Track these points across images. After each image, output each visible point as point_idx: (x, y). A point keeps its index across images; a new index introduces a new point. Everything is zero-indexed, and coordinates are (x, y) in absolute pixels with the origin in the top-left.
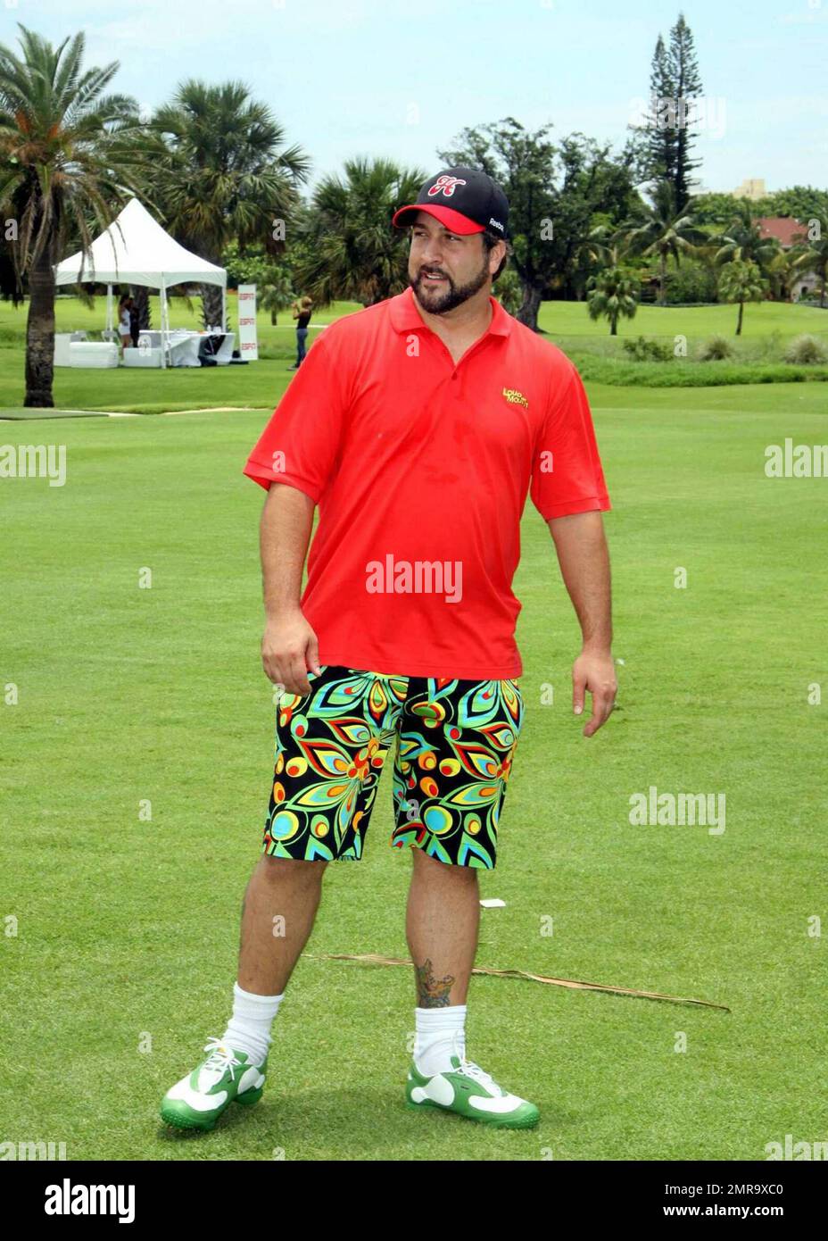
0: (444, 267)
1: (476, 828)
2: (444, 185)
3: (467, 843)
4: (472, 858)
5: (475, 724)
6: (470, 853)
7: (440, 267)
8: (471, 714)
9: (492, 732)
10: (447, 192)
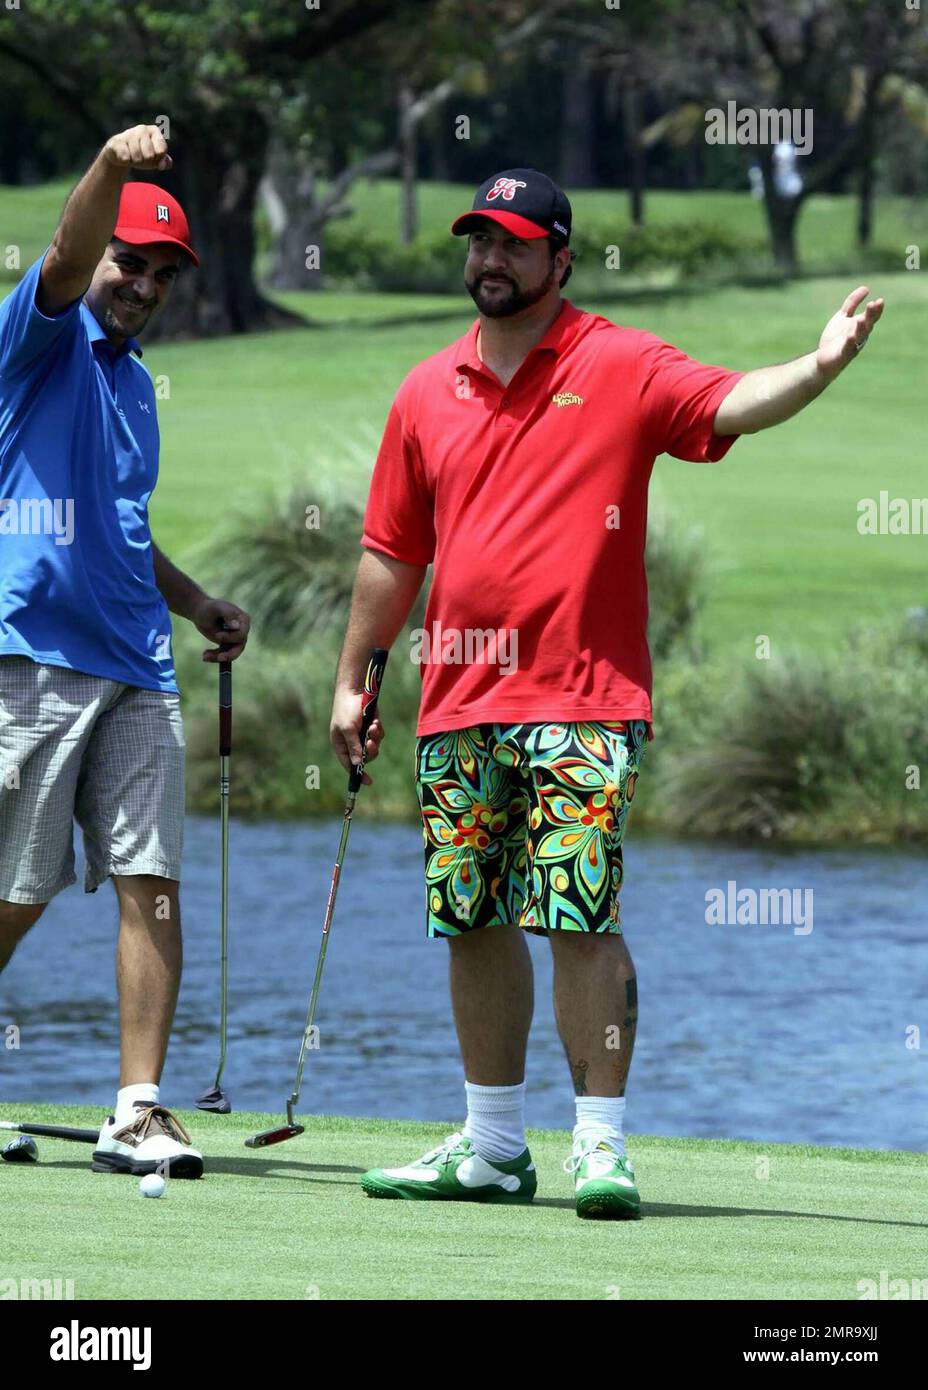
0: (508, 272)
2: (503, 188)
3: (557, 902)
5: (548, 760)
7: (505, 272)
8: (539, 752)
9: (560, 769)
10: (508, 195)
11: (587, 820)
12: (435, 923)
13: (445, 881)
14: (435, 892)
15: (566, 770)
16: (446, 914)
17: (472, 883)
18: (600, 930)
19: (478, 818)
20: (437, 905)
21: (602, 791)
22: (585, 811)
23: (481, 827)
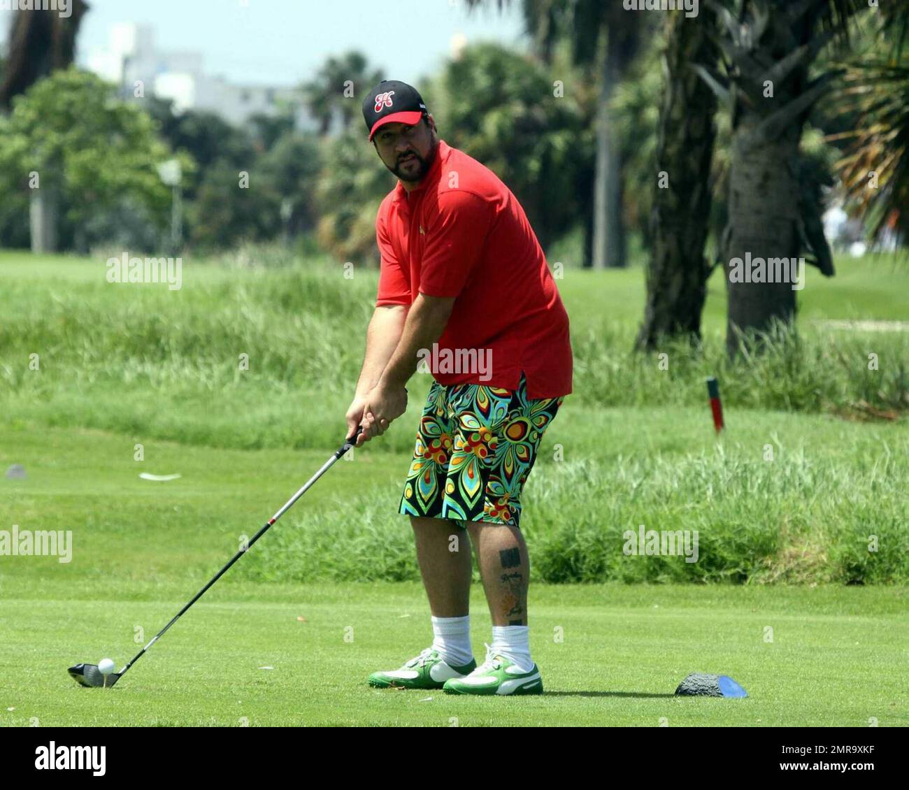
1: (451, 489)
2: (383, 101)
3: (447, 501)
4: (450, 511)
6: (448, 508)
10: (388, 104)
11: (468, 449)
12: (406, 505)
13: (415, 479)
14: (409, 485)
15: (461, 418)
16: (413, 501)
17: (429, 485)
18: (475, 519)
19: (443, 444)
20: (409, 494)
21: (477, 432)
22: (466, 443)
23: (443, 449)
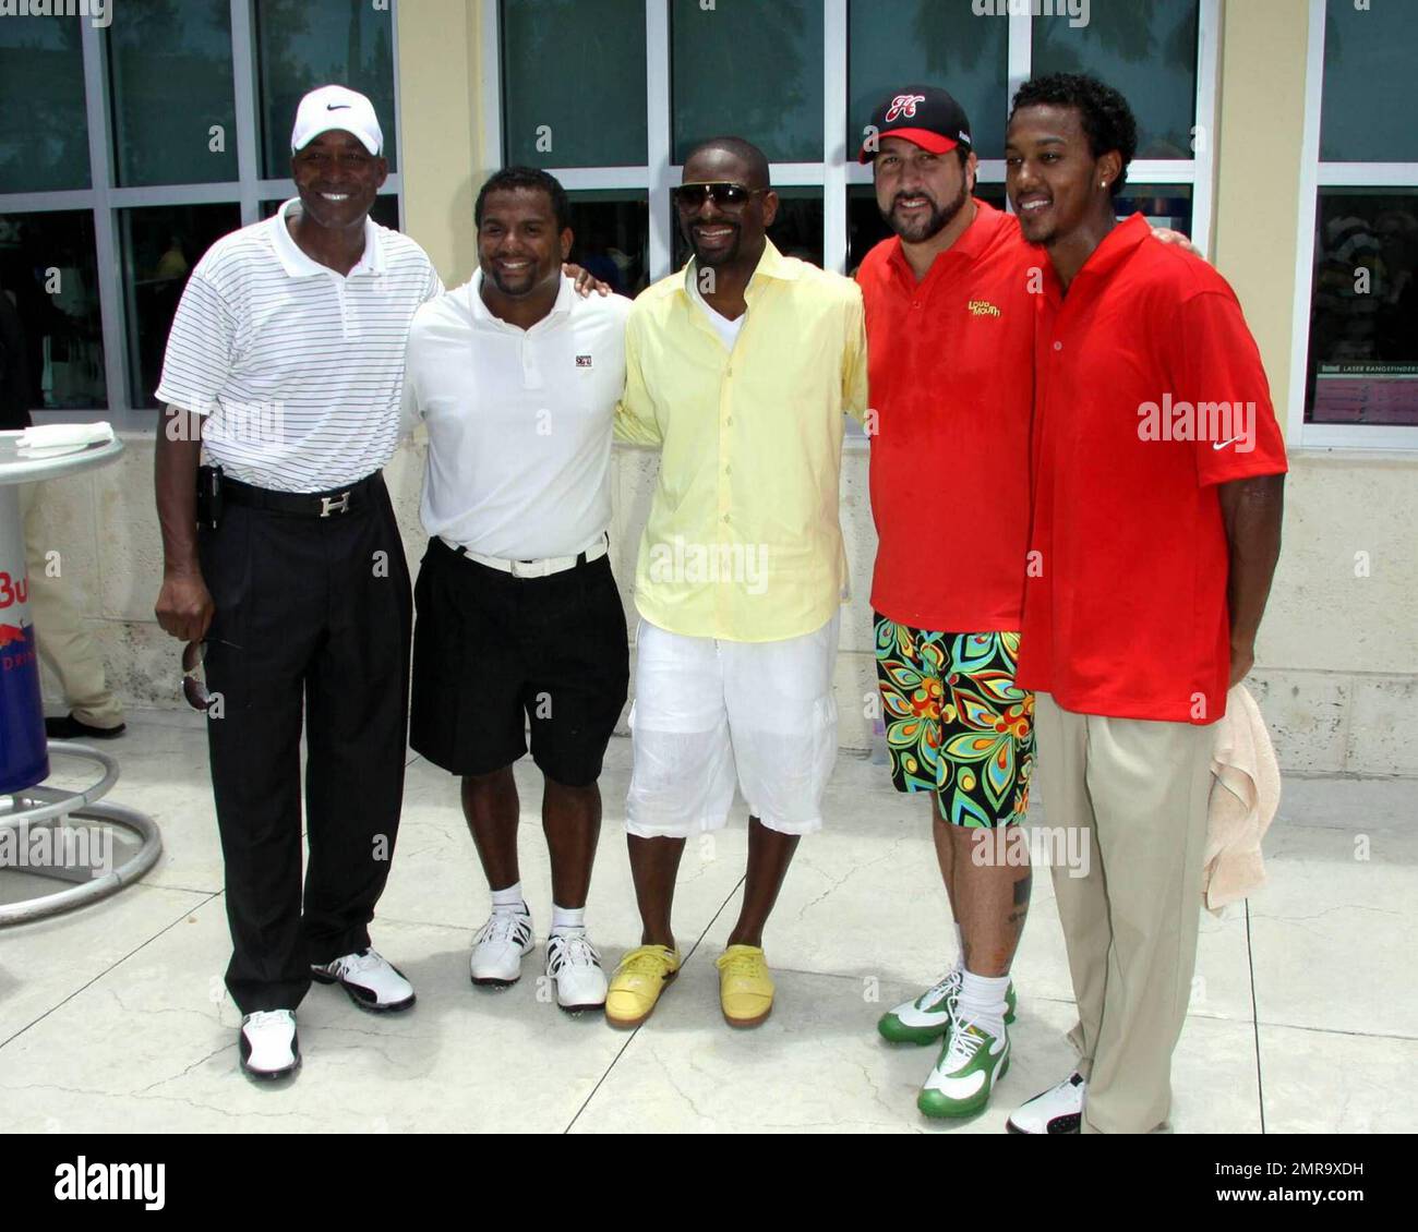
0: (926, 190)
1: (970, 784)
2: (902, 106)
3: (960, 800)
4: (967, 817)
5: (969, 670)
6: (964, 812)
8: (964, 659)
9: (981, 679)
10: (908, 112)
11: (1001, 728)
13: (914, 747)
15: (986, 683)
16: (921, 774)
21: (1021, 703)
22: (1001, 719)
